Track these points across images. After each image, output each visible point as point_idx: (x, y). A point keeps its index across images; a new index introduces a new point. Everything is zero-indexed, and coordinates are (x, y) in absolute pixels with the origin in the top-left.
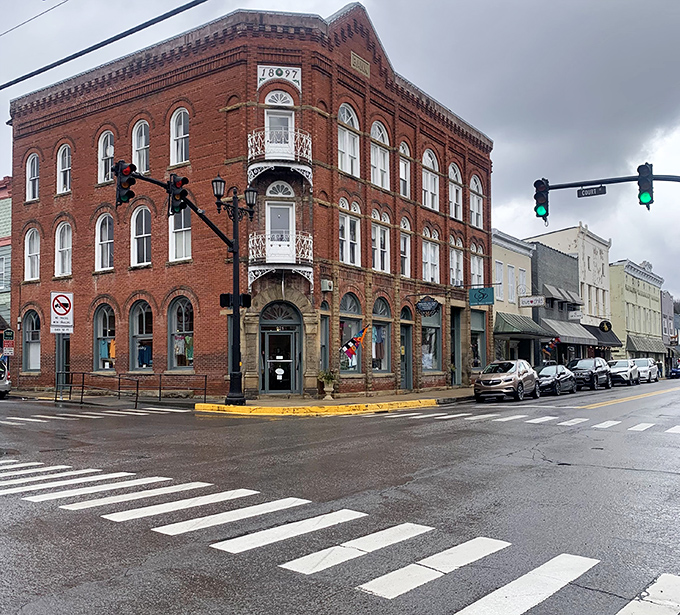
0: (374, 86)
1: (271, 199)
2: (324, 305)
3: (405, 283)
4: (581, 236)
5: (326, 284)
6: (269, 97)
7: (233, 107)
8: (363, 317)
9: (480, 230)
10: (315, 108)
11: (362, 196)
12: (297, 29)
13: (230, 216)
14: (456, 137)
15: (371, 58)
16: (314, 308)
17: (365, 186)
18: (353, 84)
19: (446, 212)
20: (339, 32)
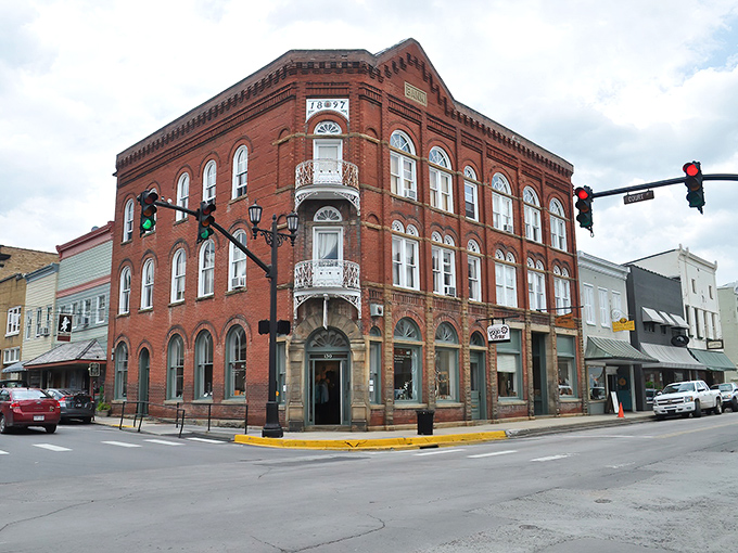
0: (432, 114)
1: (318, 224)
2: (375, 331)
3: (475, 308)
4: (682, 258)
5: (376, 308)
6: (318, 127)
7: (283, 140)
8: (423, 343)
9: (563, 253)
10: (363, 135)
11: (420, 219)
12: (345, 64)
13: (268, 242)
14: (530, 161)
15: (428, 88)
16: (362, 333)
17: (422, 208)
18: (408, 113)
19: (521, 235)
20: (390, 65)
